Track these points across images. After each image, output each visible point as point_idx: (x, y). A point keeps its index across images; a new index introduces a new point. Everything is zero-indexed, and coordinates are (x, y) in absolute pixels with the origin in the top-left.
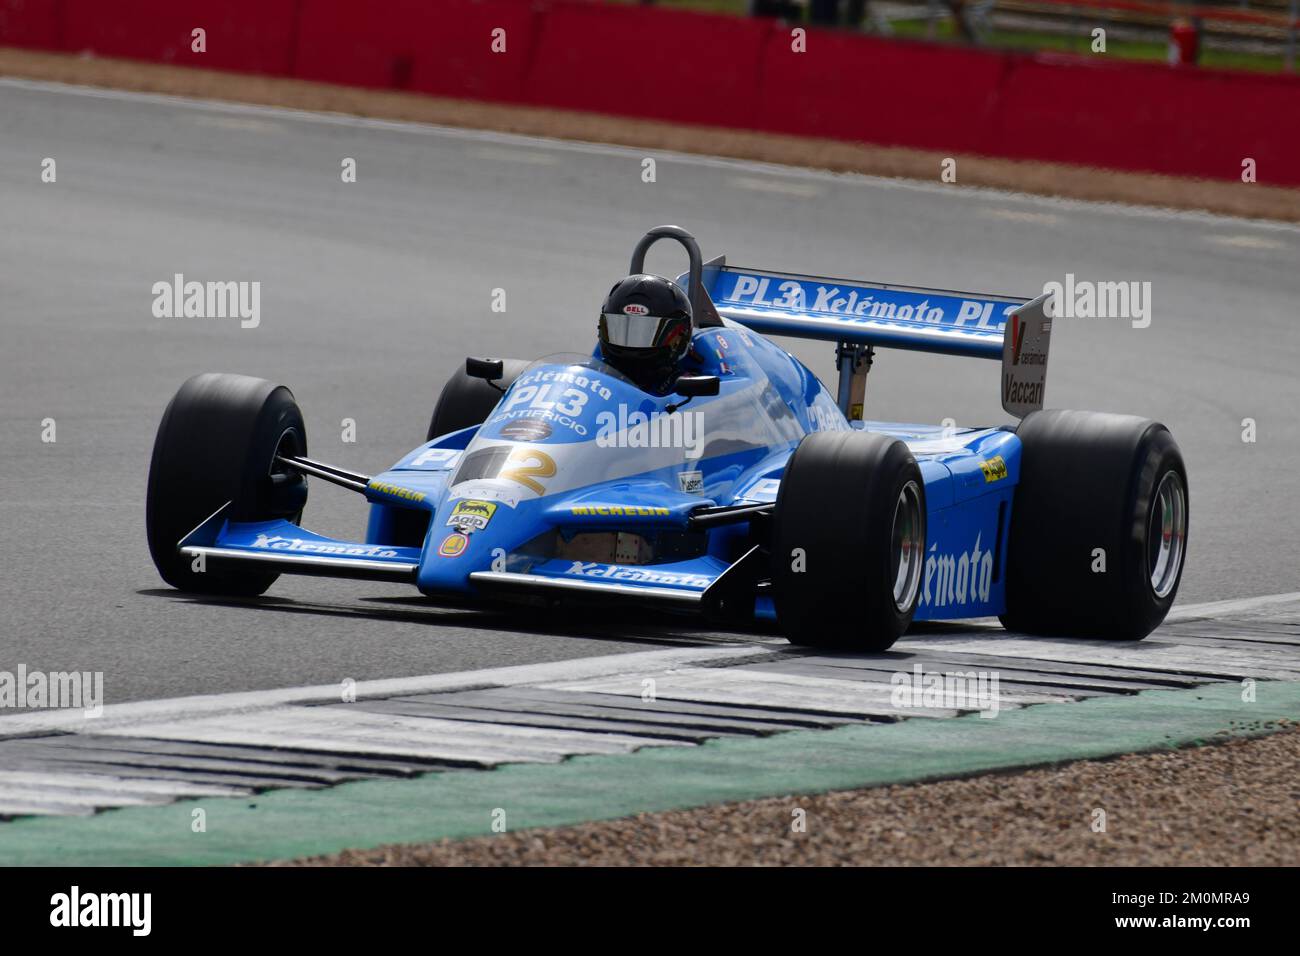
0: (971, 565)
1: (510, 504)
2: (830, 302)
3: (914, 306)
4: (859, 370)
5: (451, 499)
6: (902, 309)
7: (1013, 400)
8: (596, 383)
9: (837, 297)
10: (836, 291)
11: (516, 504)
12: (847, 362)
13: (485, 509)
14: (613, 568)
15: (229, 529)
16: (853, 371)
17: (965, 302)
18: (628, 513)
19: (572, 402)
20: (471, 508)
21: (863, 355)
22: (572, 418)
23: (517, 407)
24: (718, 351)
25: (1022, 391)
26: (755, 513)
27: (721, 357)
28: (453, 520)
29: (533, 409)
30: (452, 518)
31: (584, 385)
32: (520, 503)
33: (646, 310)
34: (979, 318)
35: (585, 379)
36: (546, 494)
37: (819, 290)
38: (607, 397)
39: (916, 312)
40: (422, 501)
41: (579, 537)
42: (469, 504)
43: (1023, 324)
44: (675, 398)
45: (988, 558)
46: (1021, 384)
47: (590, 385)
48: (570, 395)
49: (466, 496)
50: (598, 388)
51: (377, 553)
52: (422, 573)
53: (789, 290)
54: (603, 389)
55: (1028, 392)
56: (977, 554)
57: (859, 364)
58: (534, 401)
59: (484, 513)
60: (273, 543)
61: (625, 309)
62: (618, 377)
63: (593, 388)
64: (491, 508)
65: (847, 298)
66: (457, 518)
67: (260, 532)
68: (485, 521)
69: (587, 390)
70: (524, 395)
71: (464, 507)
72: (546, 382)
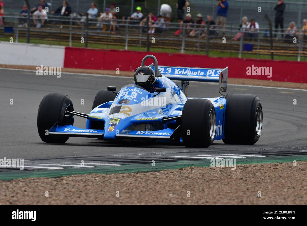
0: (218, 128)
1: (123, 119)
2: (178, 72)
3: (197, 72)
4: (186, 86)
5: (109, 118)
6: (194, 73)
7: (221, 91)
8: (138, 91)
9: (179, 71)
10: (179, 69)
11: (124, 118)
12: (184, 85)
13: (117, 120)
14: (147, 132)
15: (58, 127)
16: (185, 87)
17: (208, 70)
18: (149, 120)
19: (134, 95)
20: (114, 120)
21: (187, 83)
22: (134, 99)
23: (121, 97)
24: (162, 83)
25: (223, 89)
26: (177, 118)
27: (163, 84)
28: (110, 123)
29: (125, 97)
30: (110, 122)
31: (136, 91)
32: (125, 118)
33: (143, 74)
34: (212, 74)
35: (136, 90)
36: (130, 116)
37: (175, 69)
38: (141, 94)
39: (198, 73)
40: (102, 119)
41: (138, 125)
42: (114, 119)
43: (223, 74)
44: (156, 93)
45: (221, 126)
46: (223, 87)
47: (137, 91)
48: (133, 94)
49: (113, 117)
50: (139, 92)
51: (93, 131)
52: (105, 135)
53: (169, 70)
54: (140, 92)
55: (224, 89)
56: (219, 125)
57: (186, 85)
58: (125, 95)
59: (117, 121)
60: (69, 130)
61: (138, 74)
62: (143, 89)
63: (138, 92)
64: (119, 120)
65: (182, 71)
66: (111, 122)
67: (66, 128)
68: (118, 123)
69: (137, 92)
70: (123, 94)
71: (112, 120)
72: (127, 91)
